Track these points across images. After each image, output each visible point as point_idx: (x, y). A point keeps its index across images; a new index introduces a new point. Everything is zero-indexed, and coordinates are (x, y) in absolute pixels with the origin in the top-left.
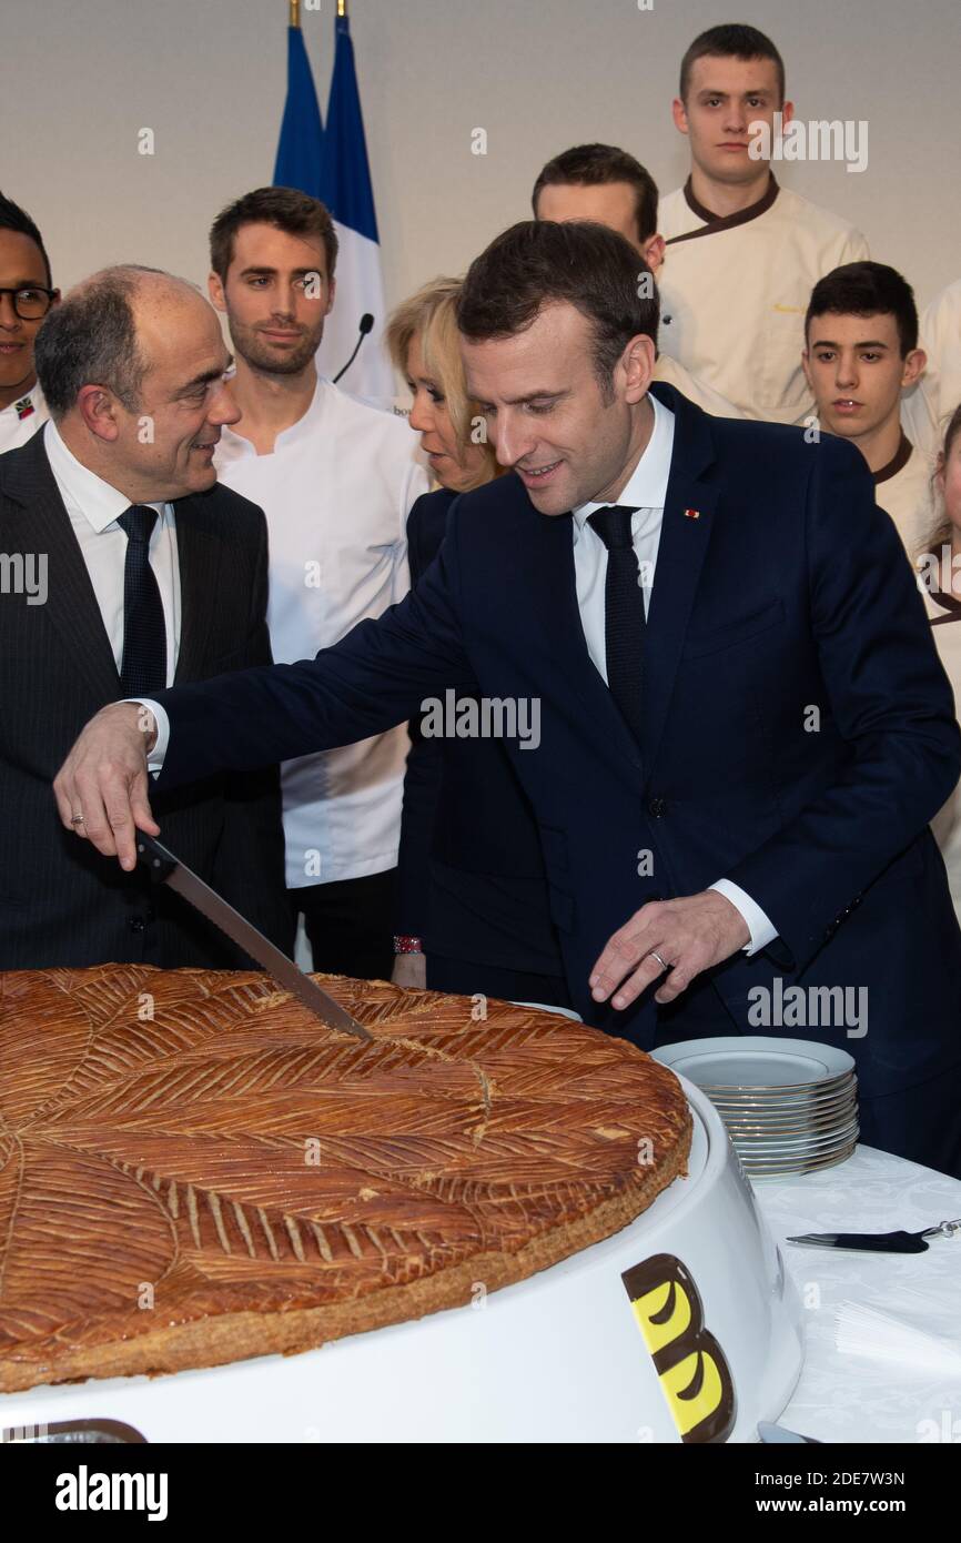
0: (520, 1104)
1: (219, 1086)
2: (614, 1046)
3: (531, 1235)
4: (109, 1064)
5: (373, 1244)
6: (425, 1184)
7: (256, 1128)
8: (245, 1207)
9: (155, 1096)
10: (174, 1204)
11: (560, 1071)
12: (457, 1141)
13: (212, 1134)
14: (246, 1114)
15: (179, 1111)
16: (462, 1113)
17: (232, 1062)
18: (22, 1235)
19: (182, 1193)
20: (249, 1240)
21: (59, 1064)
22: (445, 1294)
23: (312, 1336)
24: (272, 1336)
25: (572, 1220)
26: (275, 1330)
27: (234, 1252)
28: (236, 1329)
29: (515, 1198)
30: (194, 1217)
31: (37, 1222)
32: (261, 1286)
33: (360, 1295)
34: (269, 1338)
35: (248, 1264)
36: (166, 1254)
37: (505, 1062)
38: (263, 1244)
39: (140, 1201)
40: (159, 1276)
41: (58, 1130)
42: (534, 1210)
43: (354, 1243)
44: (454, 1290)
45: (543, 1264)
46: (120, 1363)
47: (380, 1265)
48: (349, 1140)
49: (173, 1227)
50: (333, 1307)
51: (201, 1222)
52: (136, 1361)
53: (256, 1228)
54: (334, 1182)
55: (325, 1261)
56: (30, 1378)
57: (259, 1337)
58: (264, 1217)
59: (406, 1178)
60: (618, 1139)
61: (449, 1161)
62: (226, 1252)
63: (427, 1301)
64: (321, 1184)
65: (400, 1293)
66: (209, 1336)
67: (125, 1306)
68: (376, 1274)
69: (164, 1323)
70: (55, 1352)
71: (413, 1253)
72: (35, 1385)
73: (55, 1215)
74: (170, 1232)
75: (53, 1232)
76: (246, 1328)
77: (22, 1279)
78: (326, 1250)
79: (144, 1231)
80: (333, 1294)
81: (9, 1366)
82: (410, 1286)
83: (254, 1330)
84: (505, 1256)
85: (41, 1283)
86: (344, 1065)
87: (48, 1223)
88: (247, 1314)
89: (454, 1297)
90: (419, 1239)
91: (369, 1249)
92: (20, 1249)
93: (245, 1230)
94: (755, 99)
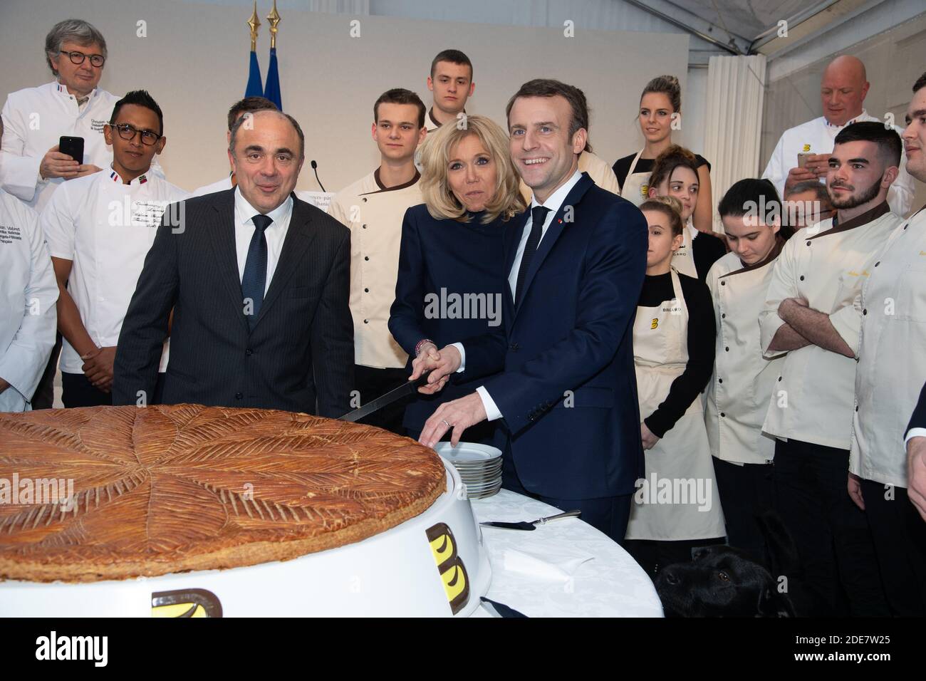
0: (371, 462)
1: (237, 452)
3: (388, 512)
4: (187, 442)
5: (317, 514)
6: (335, 492)
7: (256, 468)
8: (256, 500)
9: (209, 455)
10: (223, 498)
11: (385, 449)
12: (347, 475)
13: (237, 471)
14: (252, 463)
15: (221, 461)
16: (348, 466)
17: (241, 443)
18: (155, 510)
19: (226, 493)
20: (260, 512)
21: (165, 442)
22: (352, 537)
23: (294, 553)
24: (276, 553)
25: (404, 506)
26: (277, 550)
27: (254, 517)
28: (260, 549)
29: (378, 497)
30: (234, 503)
31: (162, 504)
32: (271, 531)
33: (315, 535)
34: (274, 554)
35: (261, 522)
36: (222, 518)
37: (361, 445)
38: (267, 515)
39: (208, 496)
40: (221, 527)
41: (166, 468)
42: (388, 502)
43: (309, 514)
44: (355, 535)
45: (393, 525)
46: (206, 564)
47: (322, 523)
48: (299, 473)
49: (225, 507)
50: (303, 540)
51: (237, 505)
52: (214, 563)
53: (263, 508)
54: (295, 490)
55: (296, 521)
56: (165, 569)
57: (270, 553)
58: (265, 504)
59: (326, 490)
60: (417, 475)
61: (345, 483)
62: (250, 517)
63: (344, 539)
64: (289, 490)
65: (333, 536)
66: (248, 552)
67: (208, 538)
68: (322, 526)
69: (228, 546)
70: (177, 557)
71: (337, 518)
72: (166, 573)
73: (170, 501)
74: (223, 509)
75: (169, 508)
76: (265, 548)
77: (158, 527)
78: (296, 517)
79: (212, 509)
80: (303, 534)
81: (154, 564)
82: (337, 532)
83: (268, 549)
84: (377, 521)
85: (167, 529)
86: (292, 445)
87: (166, 505)
88: (265, 542)
89: (356, 538)
90: (338, 513)
91: (316, 517)
92: (156, 515)
93: (258, 508)
94: (461, 80)
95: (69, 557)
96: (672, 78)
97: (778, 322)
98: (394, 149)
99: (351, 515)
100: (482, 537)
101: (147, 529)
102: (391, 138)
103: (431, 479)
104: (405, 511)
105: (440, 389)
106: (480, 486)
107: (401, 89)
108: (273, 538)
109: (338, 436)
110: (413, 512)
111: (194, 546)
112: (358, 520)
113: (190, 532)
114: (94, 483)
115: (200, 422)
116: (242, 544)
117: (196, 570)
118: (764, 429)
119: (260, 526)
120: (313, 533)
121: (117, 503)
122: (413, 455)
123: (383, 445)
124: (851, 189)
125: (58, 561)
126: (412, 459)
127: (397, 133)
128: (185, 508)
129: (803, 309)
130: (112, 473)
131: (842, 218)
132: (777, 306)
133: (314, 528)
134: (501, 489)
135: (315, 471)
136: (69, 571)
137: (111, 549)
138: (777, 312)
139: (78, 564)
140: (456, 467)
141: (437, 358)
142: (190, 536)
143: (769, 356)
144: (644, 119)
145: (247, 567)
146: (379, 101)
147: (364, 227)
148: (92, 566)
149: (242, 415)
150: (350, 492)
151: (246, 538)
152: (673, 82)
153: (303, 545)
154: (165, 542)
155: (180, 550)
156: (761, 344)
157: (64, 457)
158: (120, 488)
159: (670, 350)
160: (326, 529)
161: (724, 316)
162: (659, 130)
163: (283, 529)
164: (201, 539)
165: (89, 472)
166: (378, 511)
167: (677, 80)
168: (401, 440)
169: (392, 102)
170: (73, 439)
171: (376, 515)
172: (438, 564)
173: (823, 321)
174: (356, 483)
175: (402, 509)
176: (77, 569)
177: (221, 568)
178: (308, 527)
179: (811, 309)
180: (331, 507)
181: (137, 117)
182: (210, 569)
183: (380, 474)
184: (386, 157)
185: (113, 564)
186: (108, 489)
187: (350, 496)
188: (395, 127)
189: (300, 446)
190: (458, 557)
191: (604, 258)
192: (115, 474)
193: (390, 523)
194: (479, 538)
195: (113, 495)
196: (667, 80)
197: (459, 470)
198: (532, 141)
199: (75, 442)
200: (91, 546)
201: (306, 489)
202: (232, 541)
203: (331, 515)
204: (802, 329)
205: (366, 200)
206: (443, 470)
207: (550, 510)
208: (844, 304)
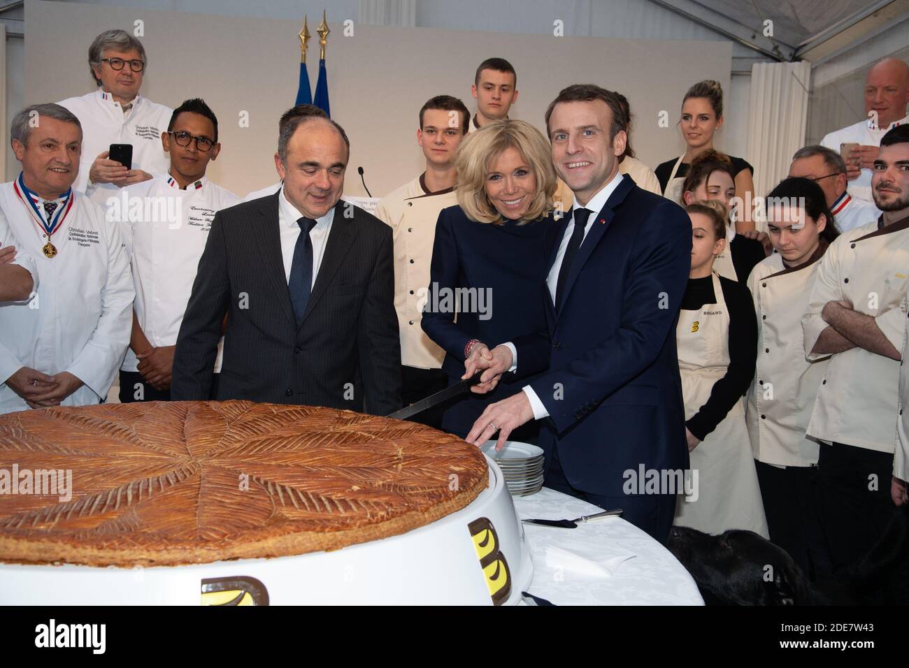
0: (415, 457)
1: (285, 446)
2: (451, 436)
3: (431, 506)
4: (236, 437)
5: (361, 506)
6: (379, 486)
7: (303, 462)
8: (302, 492)
9: (257, 449)
10: (271, 489)
11: (429, 445)
12: (390, 469)
13: (283, 464)
14: (298, 457)
15: (269, 455)
16: (392, 461)
17: (289, 438)
18: (205, 500)
19: (274, 485)
20: (306, 504)
21: (215, 436)
22: (395, 529)
23: (338, 544)
24: (321, 543)
25: (447, 501)
26: (322, 540)
27: (300, 509)
28: (306, 539)
29: (421, 491)
30: (281, 495)
31: (211, 495)
32: (316, 521)
33: (359, 527)
34: (319, 544)
35: (307, 513)
36: (270, 509)
37: (406, 441)
38: (313, 506)
39: (256, 488)
40: (268, 517)
41: (217, 460)
42: (431, 495)
43: (353, 507)
44: (399, 527)
45: (435, 519)
46: (254, 552)
47: (367, 515)
48: (344, 468)
49: (272, 498)
50: (347, 531)
51: (284, 497)
52: (261, 551)
53: (309, 500)
54: (340, 484)
55: (341, 513)
56: (213, 557)
57: (315, 543)
58: (311, 496)
59: (371, 484)
60: (460, 471)
61: (389, 477)
62: (296, 509)
63: (387, 531)
64: (335, 483)
65: (376, 527)
66: (294, 541)
67: (255, 528)
68: (366, 518)
69: (274, 535)
70: (225, 545)
71: (381, 510)
72: (215, 561)
73: (219, 492)
74: (270, 500)
75: (219, 499)
76: (310, 539)
77: (207, 516)
78: (341, 509)
79: (260, 500)
80: (348, 525)
81: (204, 551)
82: (380, 524)
83: (313, 540)
84: (420, 514)
85: (216, 518)
86: (337, 440)
87: (216, 496)
88: (310, 532)
89: (398, 530)
90: (382, 505)
91: (361, 509)
92: (205, 505)
93: (304, 500)
94: (504, 88)
95: (122, 543)
96: (714, 83)
97: (821, 325)
98: (439, 154)
99: (395, 507)
100: (524, 534)
101: (197, 518)
102: (436, 143)
103: (473, 475)
104: (447, 505)
105: (492, 388)
106: (522, 484)
107: (446, 96)
108: (318, 529)
109: (384, 432)
110: (455, 506)
111: (241, 535)
112: (402, 513)
113: (238, 521)
114: (148, 474)
115: (249, 418)
116: (289, 533)
117: (243, 558)
118: (808, 432)
119: (306, 517)
120: (358, 524)
121: (169, 493)
122: (456, 451)
123: (428, 441)
124: (899, 191)
125: (113, 547)
126: (456, 454)
127: (443, 139)
128: (234, 499)
129: (848, 311)
130: (165, 464)
131: (888, 220)
132: (821, 309)
133: (358, 519)
134: (543, 487)
135: (360, 466)
136: (122, 556)
137: (162, 536)
138: (820, 315)
139: (131, 550)
140: (499, 464)
141: (490, 357)
142: (238, 525)
143: (812, 358)
144: (686, 124)
145: (293, 557)
146: (425, 108)
147: (410, 230)
148: (145, 552)
149: (290, 411)
150: (394, 486)
151: (293, 528)
152: (716, 87)
153: (347, 536)
154: (214, 531)
155: (228, 538)
156: (804, 345)
157: (119, 449)
158: (173, 479)
159: (711, 353)
160: (370, 520)
161: (764, 317)
162: (700, 135)
163: (328, 520)
164: (248, 528)
165: (143, 463)
166: (421, 504)
167: (719, 84)
168: (445, 437)
169: (438, 108)
170: (128, 432)
171: (419, 508)
172: (480, 558)
173: (869, 324)
174: (400, 477)
175: (445, 502)
176: (131, 554)
177: (268, 556)
178: (352, 518)
179: (856, 312)
180: (375, 500)
181: (194, 125)
182: (257, 557)
183: (423, 469)
184: (432, 163)
185: (165, 551)
186: (160, 480)
187: (393, 490)
188: (440, 133)
189: (345, 442)
190: (500, 552)
191: (648, 258)
192: (167, 466)
193: (433, 516)
194: (521, 535)
195: (165, 486)
196: (709, 85)
197: (501, 468)
198: (576, 145)
199: (130, 436)
200: (144, 533)
201: (351, 483)
202: (279, 531)
203: (375, 507)
204: (846, 331)
205: (411, 204)
206: (485, 466)
207: (592, 509)
208: (891, 306)
